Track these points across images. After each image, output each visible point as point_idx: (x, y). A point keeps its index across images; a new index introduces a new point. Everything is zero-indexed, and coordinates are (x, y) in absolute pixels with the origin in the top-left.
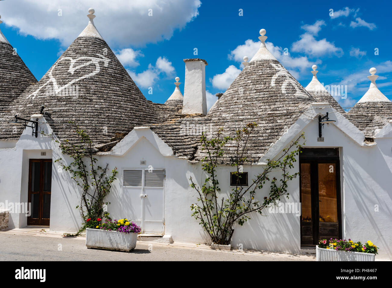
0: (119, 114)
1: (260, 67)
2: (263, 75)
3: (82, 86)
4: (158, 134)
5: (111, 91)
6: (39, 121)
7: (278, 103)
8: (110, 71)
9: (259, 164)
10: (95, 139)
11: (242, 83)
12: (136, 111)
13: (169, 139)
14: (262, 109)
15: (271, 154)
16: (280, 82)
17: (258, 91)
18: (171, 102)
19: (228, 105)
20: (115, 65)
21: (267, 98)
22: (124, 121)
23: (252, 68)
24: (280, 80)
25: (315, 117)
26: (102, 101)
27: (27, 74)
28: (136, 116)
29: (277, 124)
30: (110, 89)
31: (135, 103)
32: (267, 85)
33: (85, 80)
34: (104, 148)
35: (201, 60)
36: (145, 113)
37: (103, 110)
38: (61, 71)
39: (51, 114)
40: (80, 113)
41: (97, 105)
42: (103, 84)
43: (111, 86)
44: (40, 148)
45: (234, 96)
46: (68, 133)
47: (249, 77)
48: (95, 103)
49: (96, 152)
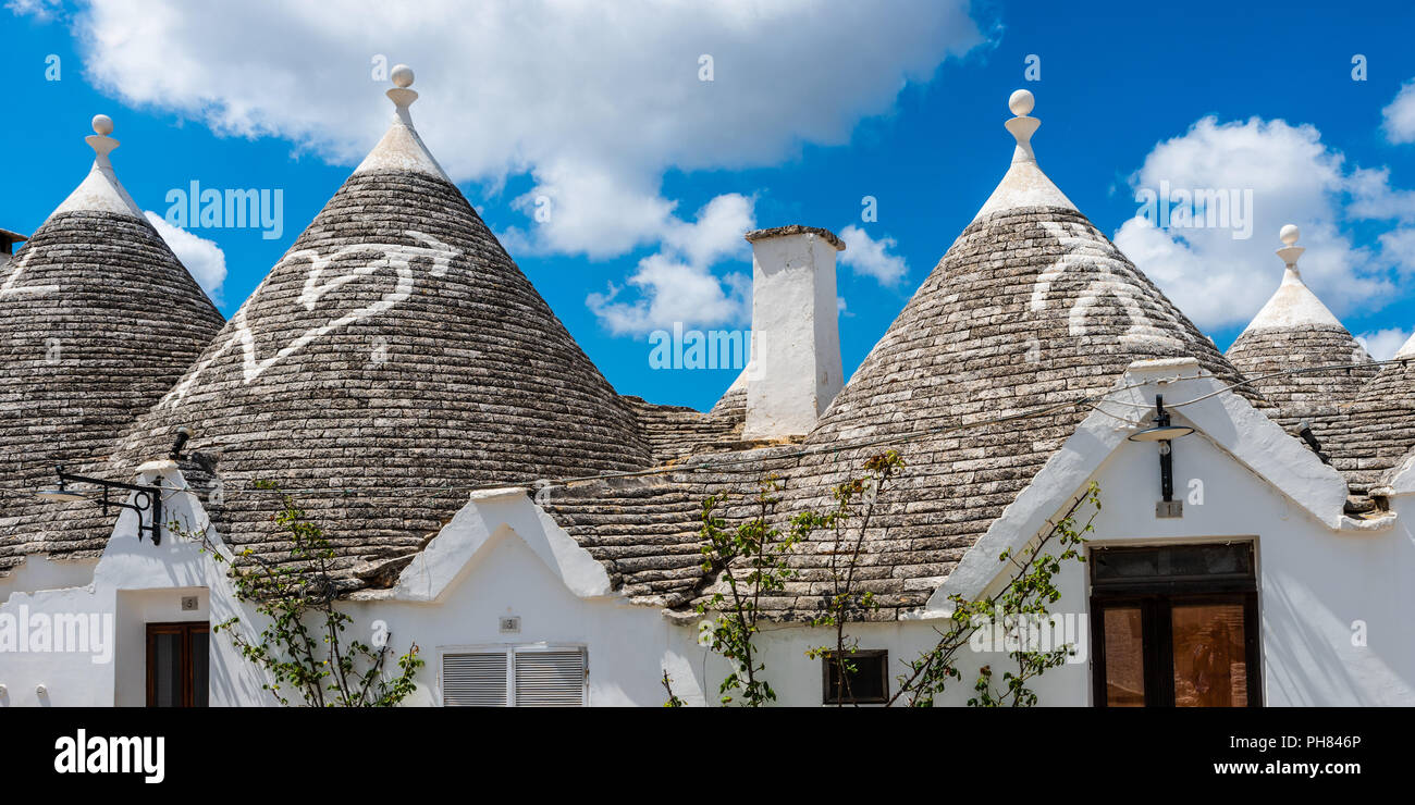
0: (464, 449)
1: (1001, 238)
2: (1005, 270)
3: (336, 351)
4: (560, 513)
5: (445, 363)
6: (164, 484)
7: (1048, 375)
8: (453, 290)
9: (928, 615)
10: (361, 541)
11: (927, 307)
12: (540, 435)
13: (606, 533)
14: (981, 400)
15: (970, 576)
16: (1070, 293)
17: (977, 332)
18: (737, 398)
19: (867, 395)
20: (477, 270)
21: (1006, 358)
22: (482, 472)
23: (969, 245)
24: (1071, 284)
25: (1144, 420)
26: (404, 402)
27: (198, 321)
28: (536, 453)
29: (1029, 456)
30: (441, 359)
31: (539, 405)
32: (1015, 308)
33: (350, 328)
34: (382, 576)
35: (811, 230)
36: (579, 442)
37: (402, 437)
38: (274, 303)
39: (215, 460)
40: (317, 451)
41: (385, 417)
42: (418, 339)
43: (447, 346)
44: (171, 585)
45: (890, 358)
46: (261, 525)
47: (953, 281)
48: (376, 411)
49: (349, 590)
